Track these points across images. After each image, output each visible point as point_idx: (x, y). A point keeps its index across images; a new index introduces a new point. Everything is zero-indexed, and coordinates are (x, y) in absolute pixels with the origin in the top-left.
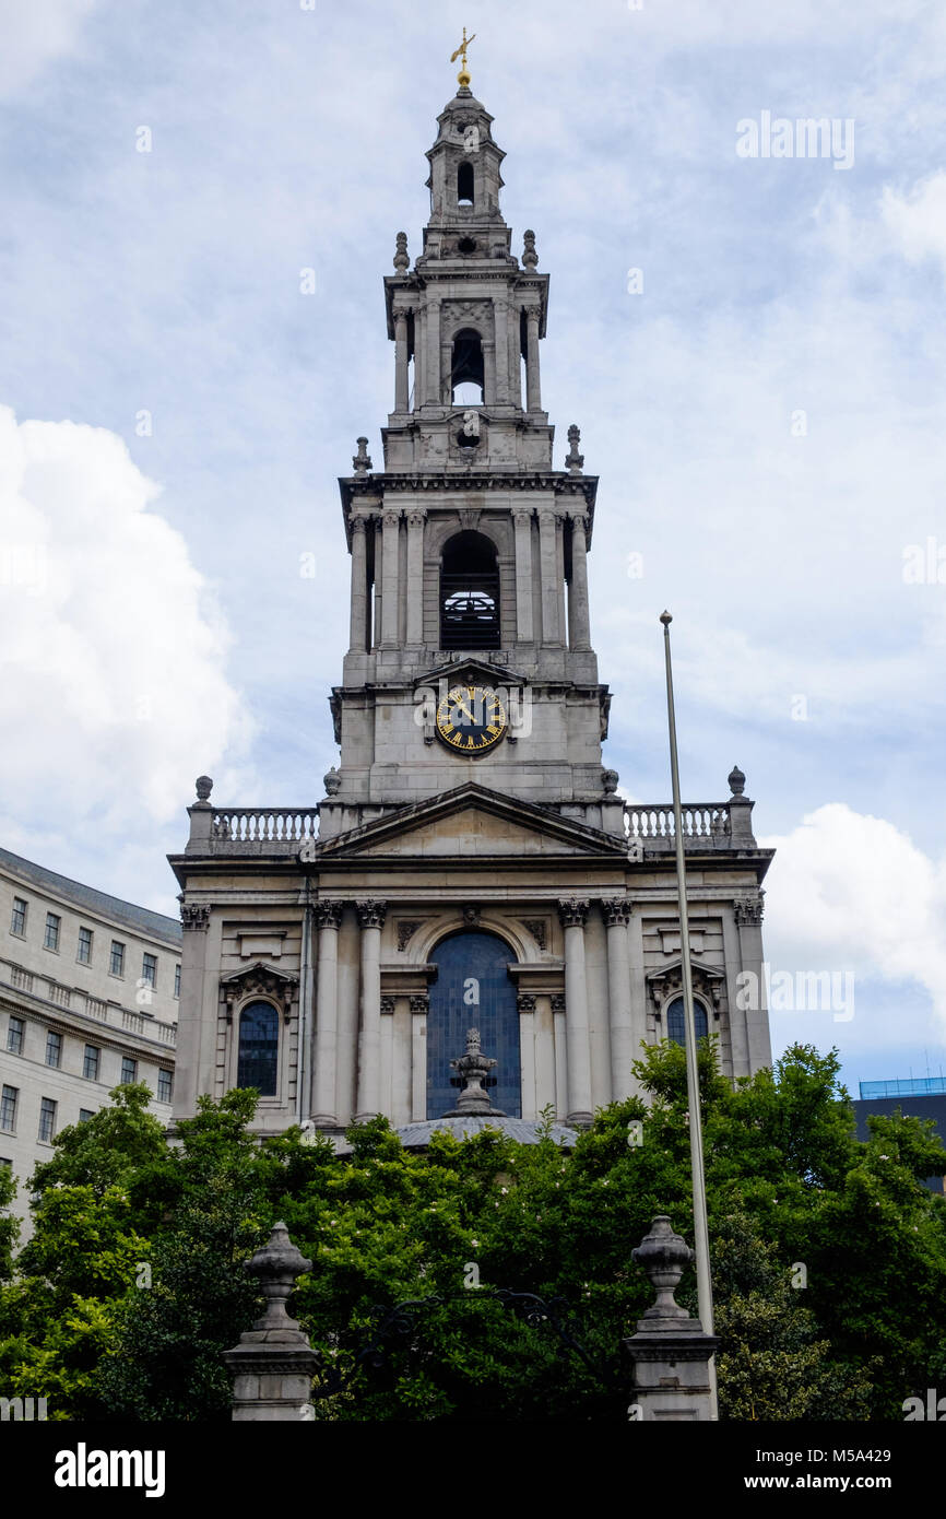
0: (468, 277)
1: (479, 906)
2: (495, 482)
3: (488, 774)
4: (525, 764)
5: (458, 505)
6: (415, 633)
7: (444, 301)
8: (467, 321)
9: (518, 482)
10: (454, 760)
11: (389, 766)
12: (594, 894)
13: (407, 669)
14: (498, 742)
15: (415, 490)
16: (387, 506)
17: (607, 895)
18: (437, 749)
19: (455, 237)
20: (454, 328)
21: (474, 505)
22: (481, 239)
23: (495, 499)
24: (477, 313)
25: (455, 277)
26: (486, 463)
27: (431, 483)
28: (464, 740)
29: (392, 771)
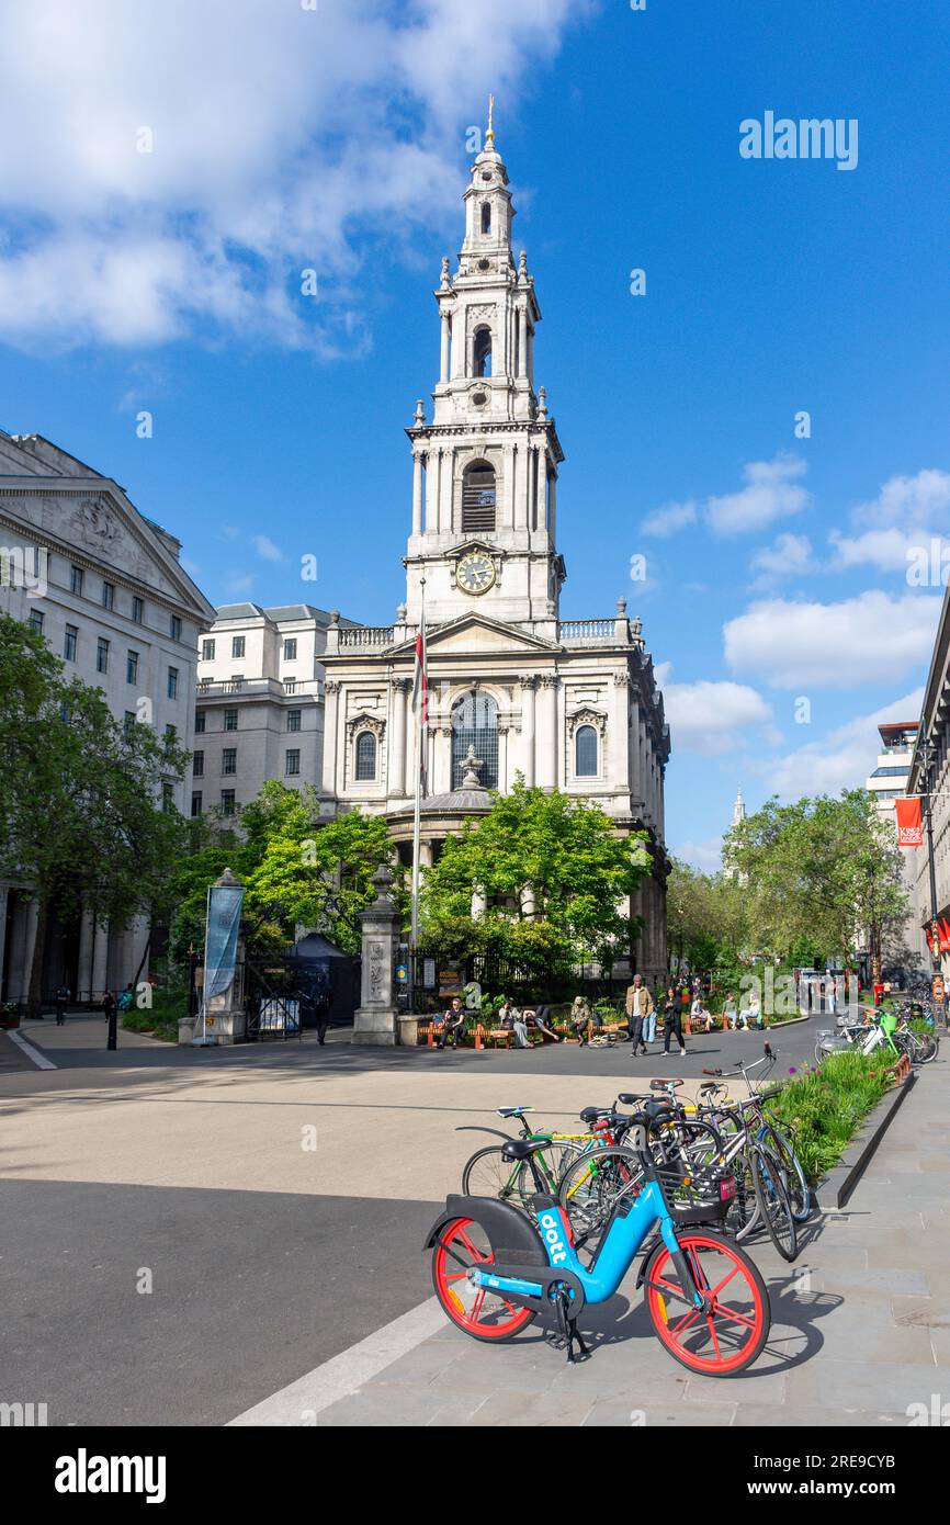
0: (482, 288)
1: (479, 680)
2: (493, 428)
3: (484, 607)
4: (504, 599)
5: (472, 443)
6: (446, 524)
7: (468, 306)
8: (483, 319)
9: (506, 427)
10: (468, 598)
11: (431, 602)
12: (538, 672)
13: (442, 545)
14: (490, 587)
15: (448, 434)
16: (432, 445)
17: (544, 672)
18: (457, 590)
19: (478, 259)
20: (474, 324)
21: (480, 443)
22: (492, 260)
23: (494, 438)
24: (489, 313)
25: (474, 289)
26: (489, 414)
27: (456, 430)
28: (471, 587)
29: (433, 605)
